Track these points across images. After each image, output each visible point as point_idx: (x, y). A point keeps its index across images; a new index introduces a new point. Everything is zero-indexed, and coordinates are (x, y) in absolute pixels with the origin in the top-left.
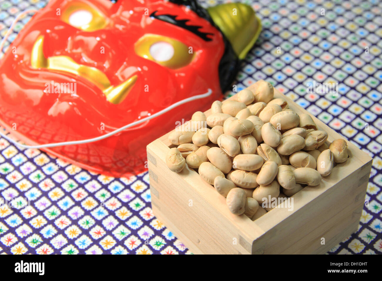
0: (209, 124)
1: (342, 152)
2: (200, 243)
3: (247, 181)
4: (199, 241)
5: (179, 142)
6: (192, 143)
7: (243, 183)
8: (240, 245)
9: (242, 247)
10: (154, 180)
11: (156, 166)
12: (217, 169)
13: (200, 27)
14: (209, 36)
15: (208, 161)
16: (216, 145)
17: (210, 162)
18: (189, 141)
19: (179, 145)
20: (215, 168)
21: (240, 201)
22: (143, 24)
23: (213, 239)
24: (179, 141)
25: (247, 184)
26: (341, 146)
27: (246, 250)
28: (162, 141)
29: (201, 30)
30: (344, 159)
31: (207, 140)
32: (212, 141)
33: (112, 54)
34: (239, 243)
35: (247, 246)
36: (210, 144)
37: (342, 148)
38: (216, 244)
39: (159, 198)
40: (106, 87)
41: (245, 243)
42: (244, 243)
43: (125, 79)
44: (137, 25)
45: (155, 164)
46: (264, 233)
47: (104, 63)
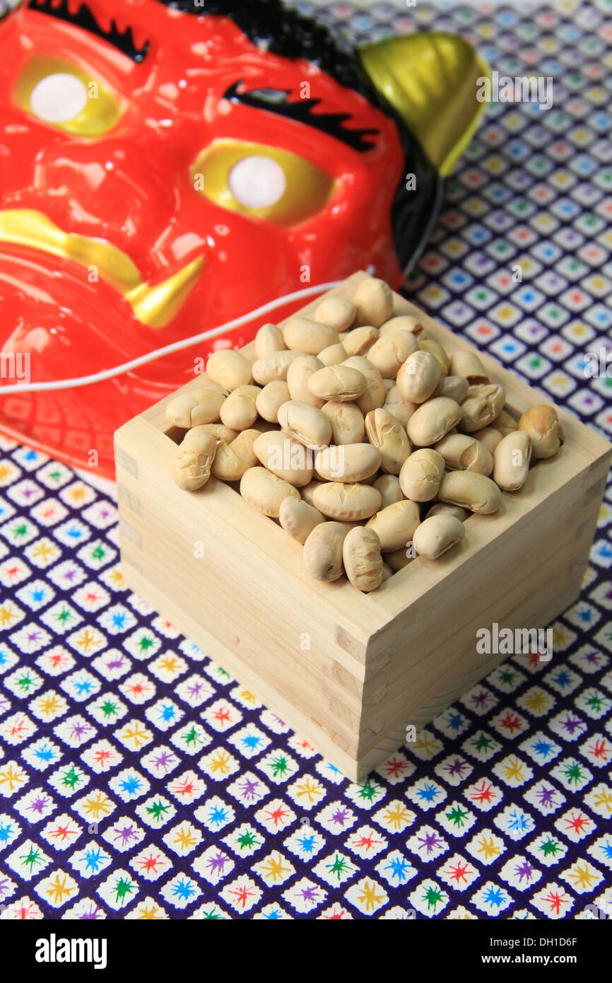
0: (258, 378)
1: (548, 433)
2: (241, 644)
3: (350, 509)
4: (239, 641)
5: (191, 423)
6: (218, 421)
7: (343, 513)
8: (337, 647)
9: (342, 650)
10: (132, 508)
11: (137, 478)
12: (281, 481)
13: (346, 117)
14: (367, 138)
15: (258, 463)
16: (276, 426)
17: (263, 466)
18: (213, 417)
19: (191, 428)
20: (276, 478)
21: (330, 553)
22: (208, 114)
23: (272, 635)
24: (191, 420)
25: (351, 514)
26: (546, 421)
27: (353, 658)
28: (149, 420)
29: (349, 125)
30: (552, 451)
31: (254, 415)
32: (267, 416)
33: (142, 200)
34: (336, 643)
35: (354, 648)
36: (262, 424)
37: (547, 426)
38: (281, 646)
39: (140, 546)
40: (132, 285)
41: (350, 642)
42: (348, 643)
43: (176, 266)
44: (196, 117)
45: (135, 473)
46: (392, 618)
47: (123, 224)
